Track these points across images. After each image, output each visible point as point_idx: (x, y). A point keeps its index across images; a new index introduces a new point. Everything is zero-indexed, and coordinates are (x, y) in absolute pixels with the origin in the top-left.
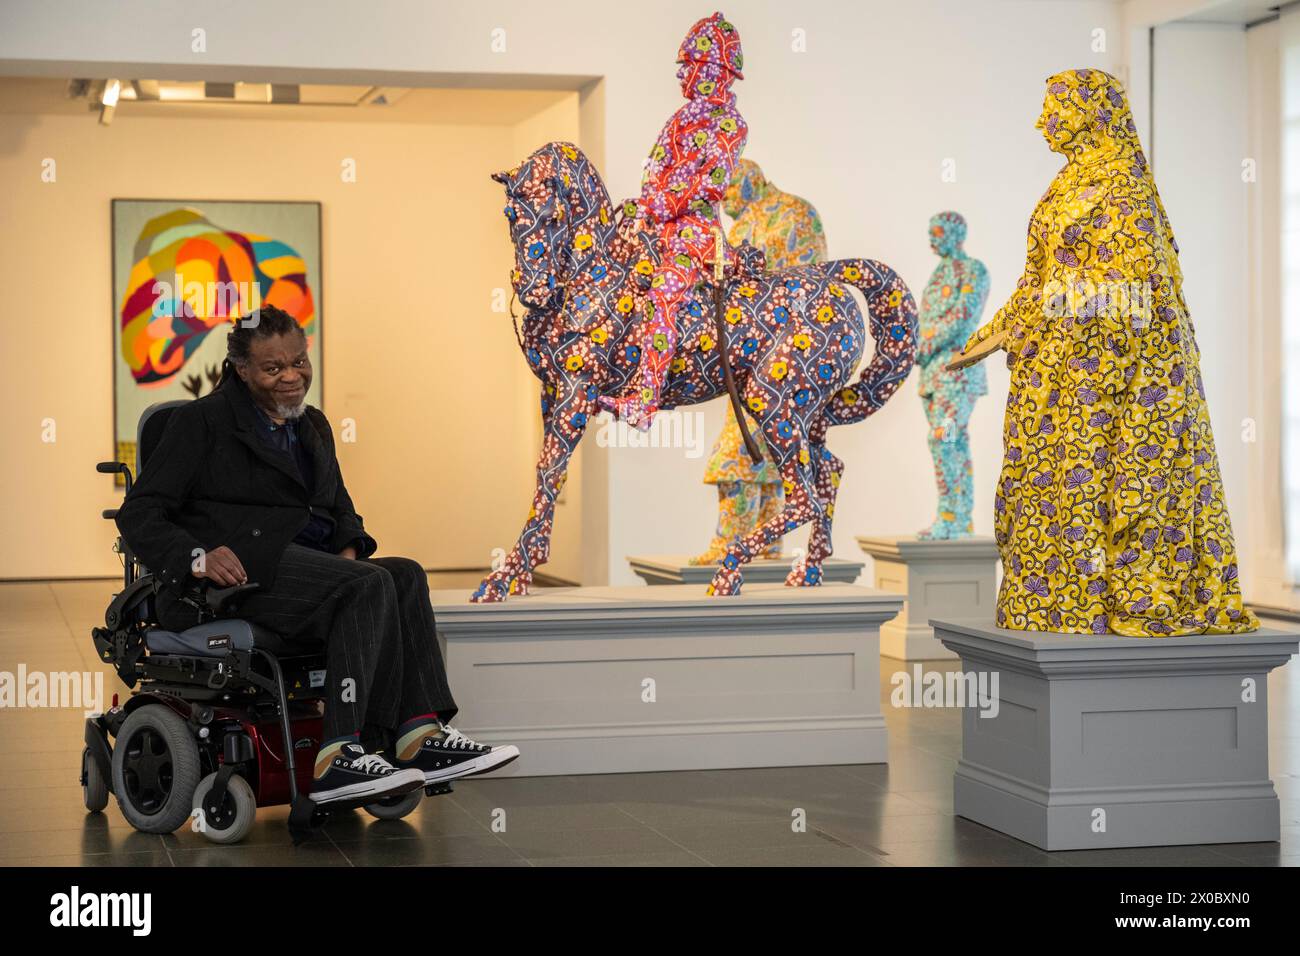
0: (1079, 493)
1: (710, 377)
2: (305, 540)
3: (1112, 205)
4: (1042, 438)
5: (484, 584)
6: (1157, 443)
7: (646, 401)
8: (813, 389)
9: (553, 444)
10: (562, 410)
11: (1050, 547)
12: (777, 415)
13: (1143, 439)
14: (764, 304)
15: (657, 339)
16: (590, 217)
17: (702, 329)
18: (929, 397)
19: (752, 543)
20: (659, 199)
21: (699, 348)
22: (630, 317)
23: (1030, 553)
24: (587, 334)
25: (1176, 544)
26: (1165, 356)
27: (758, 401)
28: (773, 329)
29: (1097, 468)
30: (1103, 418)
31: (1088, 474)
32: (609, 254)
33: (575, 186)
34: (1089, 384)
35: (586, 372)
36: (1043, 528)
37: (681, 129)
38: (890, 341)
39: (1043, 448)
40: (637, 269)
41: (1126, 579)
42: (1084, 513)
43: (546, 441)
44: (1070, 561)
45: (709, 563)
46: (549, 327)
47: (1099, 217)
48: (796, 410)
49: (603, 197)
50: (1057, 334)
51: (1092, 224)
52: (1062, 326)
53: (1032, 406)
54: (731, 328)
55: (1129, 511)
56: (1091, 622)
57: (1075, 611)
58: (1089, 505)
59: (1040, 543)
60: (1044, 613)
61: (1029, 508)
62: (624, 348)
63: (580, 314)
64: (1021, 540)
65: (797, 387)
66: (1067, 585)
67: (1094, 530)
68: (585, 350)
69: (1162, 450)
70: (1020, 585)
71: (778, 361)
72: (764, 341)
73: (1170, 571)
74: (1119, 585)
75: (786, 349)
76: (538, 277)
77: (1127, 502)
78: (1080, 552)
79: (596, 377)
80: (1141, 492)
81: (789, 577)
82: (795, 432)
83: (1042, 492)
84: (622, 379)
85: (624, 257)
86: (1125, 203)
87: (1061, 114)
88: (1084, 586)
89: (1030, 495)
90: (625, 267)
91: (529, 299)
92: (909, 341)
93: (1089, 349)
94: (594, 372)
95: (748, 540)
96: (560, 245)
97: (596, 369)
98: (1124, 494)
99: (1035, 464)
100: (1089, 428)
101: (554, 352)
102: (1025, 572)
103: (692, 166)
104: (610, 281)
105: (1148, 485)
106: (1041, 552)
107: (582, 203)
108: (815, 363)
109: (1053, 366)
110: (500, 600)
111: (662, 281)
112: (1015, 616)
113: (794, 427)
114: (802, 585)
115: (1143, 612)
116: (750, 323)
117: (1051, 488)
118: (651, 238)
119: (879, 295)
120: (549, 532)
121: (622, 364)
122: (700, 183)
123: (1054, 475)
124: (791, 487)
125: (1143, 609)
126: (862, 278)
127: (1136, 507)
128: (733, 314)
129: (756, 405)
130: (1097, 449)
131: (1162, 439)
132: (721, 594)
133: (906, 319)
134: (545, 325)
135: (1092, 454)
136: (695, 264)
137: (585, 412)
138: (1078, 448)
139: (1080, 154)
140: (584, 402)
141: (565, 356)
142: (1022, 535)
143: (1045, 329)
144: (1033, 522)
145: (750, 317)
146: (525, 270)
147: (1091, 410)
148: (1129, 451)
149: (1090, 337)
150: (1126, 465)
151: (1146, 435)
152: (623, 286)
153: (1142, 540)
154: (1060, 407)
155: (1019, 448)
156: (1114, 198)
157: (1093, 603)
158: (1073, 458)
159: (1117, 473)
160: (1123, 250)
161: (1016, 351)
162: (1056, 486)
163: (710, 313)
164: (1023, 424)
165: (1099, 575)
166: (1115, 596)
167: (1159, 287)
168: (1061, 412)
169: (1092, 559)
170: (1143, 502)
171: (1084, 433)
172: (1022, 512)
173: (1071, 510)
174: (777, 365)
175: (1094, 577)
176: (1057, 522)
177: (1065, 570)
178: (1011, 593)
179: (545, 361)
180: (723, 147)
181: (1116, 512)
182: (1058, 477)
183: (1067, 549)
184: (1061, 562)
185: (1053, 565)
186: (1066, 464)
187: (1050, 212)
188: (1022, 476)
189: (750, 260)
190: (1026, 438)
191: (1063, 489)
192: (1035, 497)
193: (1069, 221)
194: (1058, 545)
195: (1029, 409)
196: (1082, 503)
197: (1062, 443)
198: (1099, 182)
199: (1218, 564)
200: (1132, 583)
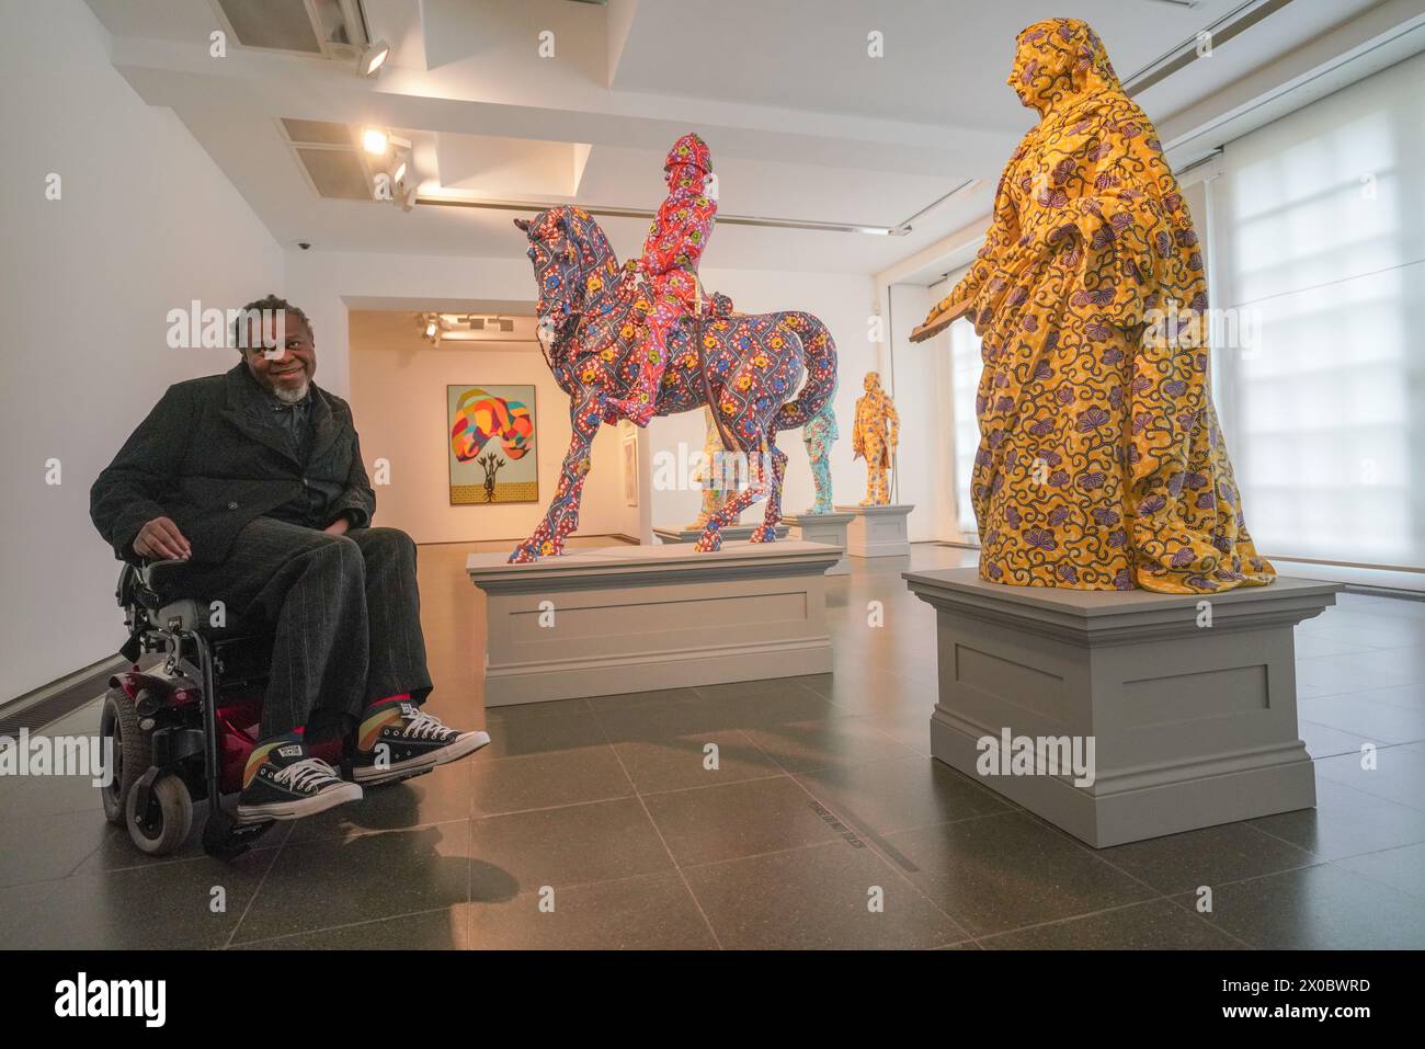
0: (1095, 436)
1: (693, 388)
3: (1112, 132)
4: (1038, 384)
5: (519, 548)
6: (1181, 379)
7: (644, 402)
9: (573, 438)
10: (579, 412)
11: (1054, 499)
12: (744, 416)
13: (1168, 374)
14: (732, 334)
15: (654, 354)
16: (599, 265)
17: (686, 351)
18: (809, 441)
19: (728, 512)
20: (653, 256)
21: (685, 365)
22: (631, 341)
23: (1030, 505)
24: (598, 353)
25: (1197, 490)
26: (1184, 285)
27: (730, 406)
28: (740, 353)
29: (1113, 409)
30: (1112, 356)
31: (1105, 415)
32: (615, 296)
33: (585, 237)
34: (1099, 319)
35: (598, 382)
37: (668, 209)
38: (818, 369)
39: (1040, 395)
40: (637, 305)
41: (1156, 529)
42: (1102, 457)
44: (1088, 511)
45: (697, 528)
46: (569, 349)
47: (1096, 149)
48: (758, 412)
49: (609, 254)
50: (1054, 272)
51: (1087, 157)
52: (1062, 263)
53: (1027, 352)
54: (708, 351)
55: (1160, 453)
56: (1113, 577)
57: (1094, 565)
58: (1108, 449)
59: (1041, 494)
60: (1050, 567)
61: (1026, 458)
62: (627, 366)
63: (591, 338)
64: (1017, 493)
65: (759, 395)
66: (1083, 538)
67: (1114, 477)
68: (597, 366)
69: (1187, 386)
70: (1020, 540)
71: (744, 376)
72: (733, 362)
73: (1191, 518)
74: (1146, 536)
75: (749, 367)
76: (555, 304)
77: (1155, 444)
78: (1099, 502)
79: (606, 387)
80: (1170, 431)
81: (753, 537)
82: (757, 429)
83: (1041, 441)
84: (627, 391)
85: (626, 299)
86: (1131, 123)
87: (1039, 60)
88: (1104, 538)
89: (1026, 445)
90: (627, 305)
92: (832, 370)
93: (1101, 280)
94: (604, 384)
95: (725, 510)
96: (574, 280)
97: (606, 381)
98: (1150, 435)
99: (1031, 412)
100: (1103, 366)
101: (573, 367)
102: (1024, 525)
103: (677, 233)
104: (616, 314)
105: (1176, 424)
106: (1043, 503)
108: (771, 378)
109: (1052, 307)
110: (531, 561)
111: (656, 311)
112: (1015, 571)
113: (757, 425)
114: (763, 541)
115: (1188, 566)
116: (722, 348)
117: (1052, 436)
118: (647, 286)
119: (811, 337)
120: (578, 508)
121: (626, 379)
122: (683, 242)
123: (1054, 422)
125: (1186, 562)
126: (799, 325)
127: (1169, 447)
128: (708, 342)
129: (728, 409)
130: (1113, 388)
131: (1187, 375)
132: (706, 550)
133: (829, 354)
134: (565, 348)
135: (1108, 394)
136: (680, 302)
137: (598, 414)
138: (1092, 388)
139: (1058, 100)
140: (596, 406)
141: (581, 371)
142: (1018, 487)
143: (1037, 271)
144: (1031, 472)
145: (723, 344)
146: (544, 298)
147: (1102, 346)
148: (1155, 387)
149: (1102, 266)
150: (1149, 402)
151: (1171, 370)
152: (625, 319)
153: (1167, 485)
154: (1060, 350)
155: (1011, 398)
156: (1116, 122)
157: (1115, 557)
158: (1087, 399)
159: (1138, 413)
160: (1130, 174)
161: (993, 307)
162: (1058, 433)
163: (692, 339)
164: (1015, 371)
165: (1120, 525)
166: (1143, 548)
167: (1178, 207)
168: (1063, 354)
169: (1113, 509)
170: (1174, 443)
171: (1097, 372)
172: (1017, 462)
173: (1086, 456)
174: (744, 379)
175: (1116, 528)
176: (1063, 470)
177: (1080, 521)
178: (1008, 547)
179: (566, 376)
180: (699, 217)
181: (1140, 456)
182: (1061, 423)
183: (1084, 498)
184: (1075, 513)
185: (1059, 516)
186: (1077, 407)
187: (1028, 162)
188: (1014, 427)
189: (720, 307)
190: (1020, 386)
191: (1074, 434)
192: (1033, 447)
193: (1061, 157)
194: (1066, 495)
195: (1023, 355)
196: (1099, 447)
197: (1066, 387)
198: (1094, 113)
199: (1233, 511)
200: (1164, 532)
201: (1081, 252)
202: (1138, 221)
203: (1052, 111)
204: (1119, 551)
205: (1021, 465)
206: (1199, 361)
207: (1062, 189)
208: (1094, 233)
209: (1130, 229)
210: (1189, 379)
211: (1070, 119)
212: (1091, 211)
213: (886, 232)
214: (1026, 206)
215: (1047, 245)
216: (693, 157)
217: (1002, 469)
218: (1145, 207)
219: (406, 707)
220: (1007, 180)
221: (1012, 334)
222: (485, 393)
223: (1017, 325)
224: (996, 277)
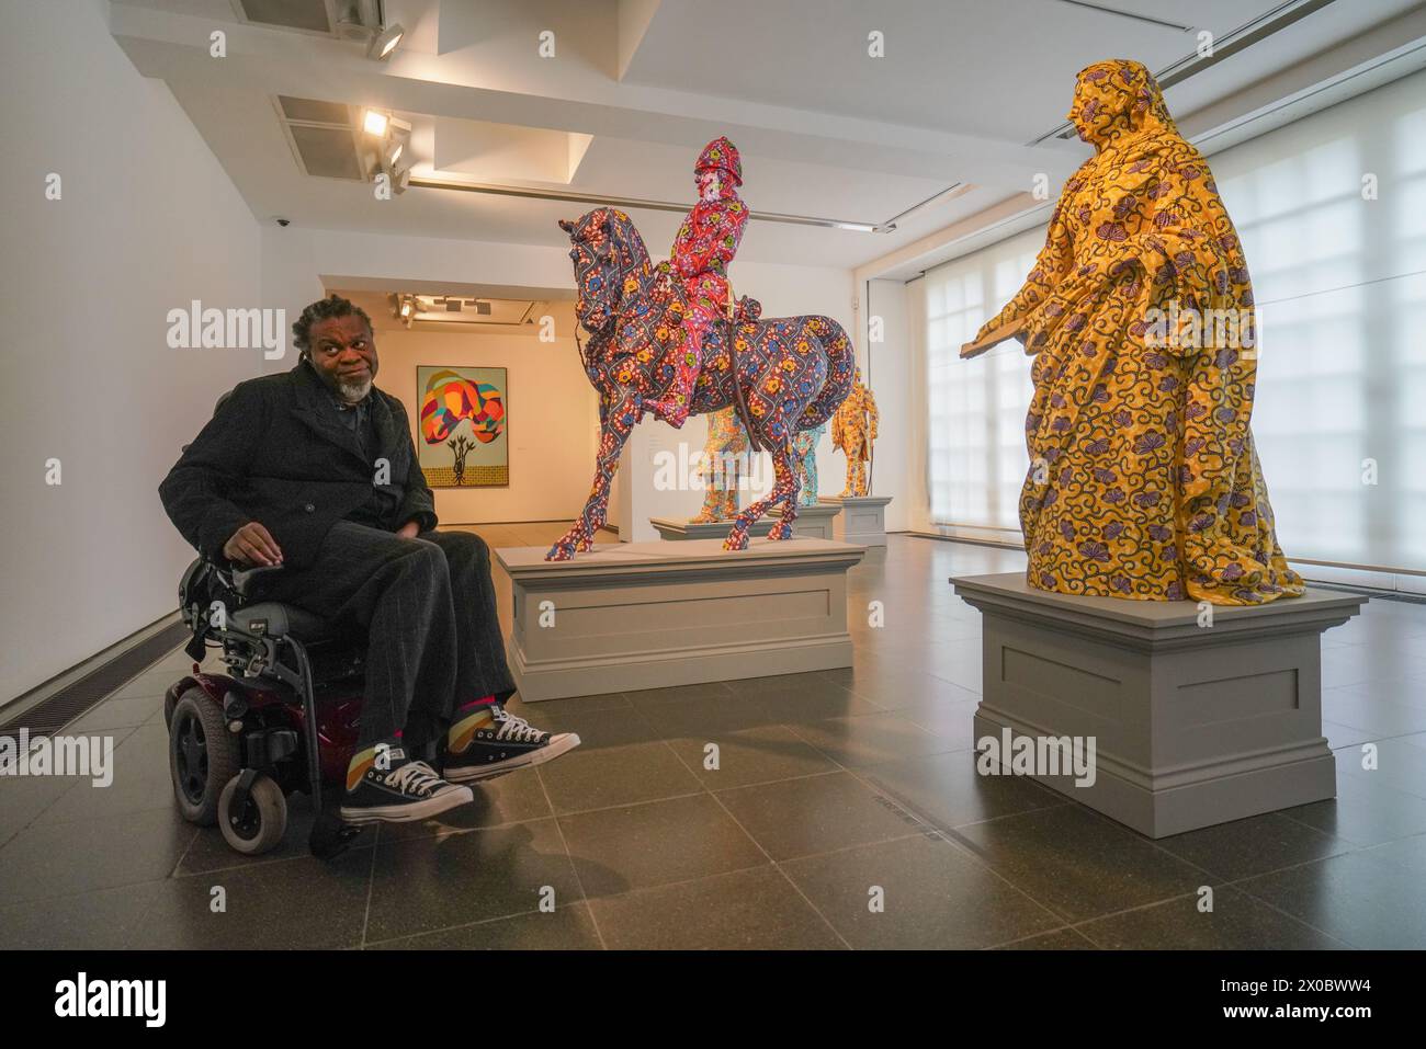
0: (1152, 458)
1: (724, 390)
2: (357, 516)
3: (1171, 172)
4: (1094, 406)
5: (556, 546)
7: (680, 404)
8: (796, 400)
9: (609, 438)
10: (615, 412)
11: (1109, 514)
12: (772, 418)
13: (1220, 403)
14: (761, 338)
15: (690, 356)
16: (636, 267)
17: (719, 353)
19: (755, 511)
20: (687, 259)
21: (717, 368)
22: (666, 343)
23: (1085, 519)
24: (633, 354)
25: (1239, 508)
27: (758, 408)
28: (768, 356)
29: (1169, 433)
30: (1169, 383)
31: (1162, 439)
32: (650, 298)
34: (1157, 349)
35: (633, 383)
36: (1098, 495)
37: (700, 212)
38: (837, 372)
39: (1097, 417)
40: (672, 308)
41: (1207, 545)
42: (1158, 477)
43: (603, 439)
44: (1143, 527)
46: (606, 349)
47: (1155, 188)
48: (785, 414)
49: (645, 256)
50: (1113, 302)
51: (1147, 195)
52: (1122, 294)
53: (1085, 376)
54: (739, 353)
55: (1212, 475)
56: (1165, 588)
57: (1147, 577)
58: (1164, 470)
59: (1096, 509)
60: (1104, 578)
62: (661, 367)
63: (628, 339)
64: (1072, 507)
65: (786, 398)
66: (1137, 552)
67: (1169, 496)
68: (633, 367)
69: (1237, 413)
70: (1075, 552)
71: (772, 379)
72: (763, 364)
73: (1234, 535)
74: (1198, 551)
75: (778, 371)
76: (597, 306)
77: (1208, 466)
78: (1155, 518)
79: (641, 387)
80: (1222, 455)
81: (771, 534)
82: (784, 431)
83: (1098, 459)
84: (660, 391)
85: (660, 301)
86: (1191, 166)
87: (1100, 99)
88: (1158, 552)
89: (1082, 463)
90: (662, 307)
91: (589, 323)
94: (639, 384)
95: (753, 509)
96: (613, 282)
97: (641, 381)
98: (1203, 458)
99: (1088, 432)
100: (1160, 393)
101: (609, 367)
102: (1078, 538)
103: (710, 237)
104: (651, 316)
105: (1227, 448)
106: (1099, 518)
107: (630, 255)
108: (798, 381)
109: (1111, 335)
110: (569, 558)
111: (691, 315)
112: (1070, 581)
113: (784, 427)
114: (780, 539)
115: (1238, 580)
116: (752, 351)
117: (1107, 455)
118: (680, 288)
119: (831, 341)
120: (606, 505)
121: (660, 379)
122: (717, 246)
123: (1110, 443)
124: (781, 470)
125: (1236, 577)
126: (820, 329)
127: (1220, 470)
128: (739, 345)
129: (757, 411)
130: (1169, 413)
131: (1236, 403)
132: (734, 549)
133: (848, 358)
134: (602, 348)
135: (1164, 419)
136: (714, 305)
137: (633, 414)
138: (1149, 413)
139: (1117, 138)
140: (632, 407)
141: (618, 371)
142: (1073, 502)
143: (1097, 300)
144: (1086, 488)
145: (752, 347)
146: (586, 300)
147: (1160, 374)
148: (1208, 414)
150: (1202, 428)
151: (1223, 398)
152: (661, 321)
153: (1216, 504)
154: (1118, 376)
155: (1068, 419)
156: (1176, 164)
157: (1167, 570)
158: (1144, 423)
159: (1191, 438)
160: (1190, 214)
161: (1049, 330)
162: (1114, 453)
163: (724, 342)
164: (1073, 394)
165: (1173, 540)
166: (1194, 563)
167: (1233, 248)
168: (1120, 379)
169: (1167, 526)
170: (1225, 466)
171: (1154, 398)
172: (1073, 479)
173: (1143, 476)
174: (772, 382)
175: (1168, 543)
176: (1118, 488)
177: (1136, 536)
178: (1063, 557)
179: (602, 376)
180: (733, 222)
181: (1193, 478)
182: (1117, 443)
183: (1140, 515)
184: (1130, 529)
185: (1114, 530)
186: (1134, 430)
187: (1085, 196)
188: (1069, 445)
189: (750, 308)
190: (1077, 408)
191: (1130, 455)
192: (1088, 465)
193: (1122, 194)
194: (1121, 511)
195: (1082, 379)
196: (1155, 468)
197: (1122, 410)
198: (1155, 153)
199: (1269, 528)
200: (1214, 548)
201: (1141, 285)
202: (1199, 260)
203: (1109, 147)
204: (1170, 564)
205: (1078, 482)
206: (1247, 390)
207: (1121, 224)
208: (1158, 269)
209: (1192, 267)
210: (1238, 407)
211: (1130, 157)
212: (1156, 247)
213: (870, 229)
214: (1084, 235)
215: (1108, 277)
216: (725, 161)
217: (1056, 485)
218: (1206, 246)
219: (496, 710)
220: (1063, 210)
221: (1069, 358)
222: (457, 376)
223: (1075, 350)
224: (1053, 302)
